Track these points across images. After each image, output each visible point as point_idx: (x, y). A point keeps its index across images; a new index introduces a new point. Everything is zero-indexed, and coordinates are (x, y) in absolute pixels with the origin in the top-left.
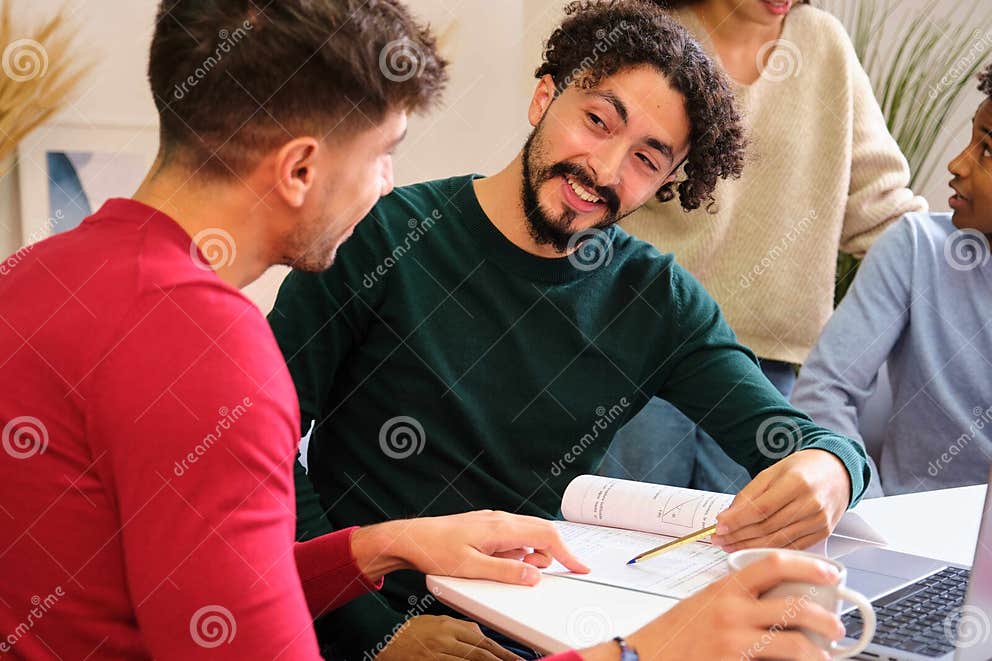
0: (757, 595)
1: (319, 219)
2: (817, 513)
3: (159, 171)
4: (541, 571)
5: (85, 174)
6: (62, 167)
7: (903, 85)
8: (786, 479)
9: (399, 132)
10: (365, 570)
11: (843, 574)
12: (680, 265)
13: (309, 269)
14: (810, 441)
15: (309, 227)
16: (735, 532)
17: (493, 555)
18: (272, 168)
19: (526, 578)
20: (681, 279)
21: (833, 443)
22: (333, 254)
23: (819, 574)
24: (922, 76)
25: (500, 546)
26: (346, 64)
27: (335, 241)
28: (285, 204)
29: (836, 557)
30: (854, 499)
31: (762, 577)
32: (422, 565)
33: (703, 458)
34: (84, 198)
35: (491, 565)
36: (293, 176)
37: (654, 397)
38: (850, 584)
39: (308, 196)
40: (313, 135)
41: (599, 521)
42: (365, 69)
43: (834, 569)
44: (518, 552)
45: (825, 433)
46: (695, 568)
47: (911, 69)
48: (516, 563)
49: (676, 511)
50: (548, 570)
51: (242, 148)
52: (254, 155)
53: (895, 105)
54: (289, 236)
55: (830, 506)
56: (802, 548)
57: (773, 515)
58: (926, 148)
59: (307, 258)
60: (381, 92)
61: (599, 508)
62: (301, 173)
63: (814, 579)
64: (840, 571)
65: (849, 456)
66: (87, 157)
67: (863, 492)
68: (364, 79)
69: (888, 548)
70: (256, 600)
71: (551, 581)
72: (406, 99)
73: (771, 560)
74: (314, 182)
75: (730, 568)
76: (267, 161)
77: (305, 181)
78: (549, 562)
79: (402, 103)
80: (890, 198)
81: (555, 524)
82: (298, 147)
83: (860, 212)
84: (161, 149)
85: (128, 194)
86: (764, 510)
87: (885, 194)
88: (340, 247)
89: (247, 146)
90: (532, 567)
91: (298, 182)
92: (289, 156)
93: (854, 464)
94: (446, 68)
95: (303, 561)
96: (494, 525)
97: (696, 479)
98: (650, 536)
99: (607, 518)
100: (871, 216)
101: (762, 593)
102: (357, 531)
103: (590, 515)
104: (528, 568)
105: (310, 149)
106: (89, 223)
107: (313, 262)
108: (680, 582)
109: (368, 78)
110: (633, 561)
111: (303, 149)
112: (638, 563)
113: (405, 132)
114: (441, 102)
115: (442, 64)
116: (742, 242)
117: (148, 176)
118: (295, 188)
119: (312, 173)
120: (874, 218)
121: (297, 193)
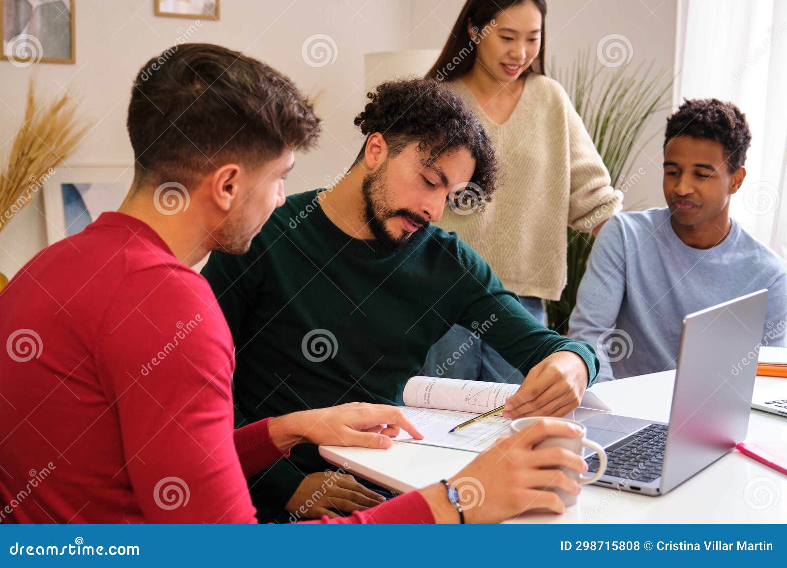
0: (531, 446)
1: (240, 219)
2: (568, 391)
3: (136, 192)
4: (392, 439)
5: (86, 197)
6: (72, 194)
7: (607, 120)
8: (547, 371)
9: (290, 164)
10: (279, 445)
11: (584, 431)
12: (462, 240)
13: (233, 253)
14: (559, 347)
15: (234, 224)
16: (517, 408)
17: (362, 430)
18: (210, 184)
19: (383, 443)
20: (464, 251)
21: (574, 346)
22: (249, 244)
23: (571, 431)
24: (619, 114)
25: (365, 425)
26: (259, 116)
27: (250, 235)
28: (218, 208)
29: (580, 421)
30: (591, 380)
31: (534, 435)
32: (316, 440)
33: (487, 363)
34: (87, 213)
35: (359, 437)
36: (223, 190)
37: (455, 324)
38: (589, 437)
39: (233, 204)
40: (237, 163)
41: (427, 405)
42: (270, 119)
43: (579, 428)
44: (377, 428)
45: (568, 342)
46: (492, 432)
47: (612, 110)
48: (375, 435)
49: (476, 397)
50: (398, 438)
51: (190, 171)
52: (198, 176)
53: (603, 133)
54: (221, 230)
55: (576, 386)
56: (561, 416)
57: (541, 394)
58: (624, 159)
59: (233, 246)
60: (281, 136)
61: (427, 396)
62: (228, 188)
63: (568, 435)
64: (583, 428)
65: (585, 354)
66: (87, 186)
67: (596, 376)
68: (270, 126)
69: (612, 413)
70: (211, 471)
71: (400, 445)
72: (296, 141)
73: (540, 424)
74: (237, 195)
75: (512, 430)
76: (207, 180)
77: (231, 193)
78: (398, 433)
79: (293, 143)
80: (597, 194)
81: (400, 409)
82: (228, 170)
83: (577, 205)
84: (136, 176)
85: (115, 208)
86: (534, 392)
87: (594, 191)
88: (253, 239)
89: (193, 169)
90: (387, 437)
91: (227, 194)
92: (221, 176)
93: (589, 358)
94: (321, 123)
95: (239, 441)
96: (360, 412)
97: (482, 375)
98: (460, 414)
99: (433, 403)
100: (583, 206)
101: (535, 446)
102: (271, 420)
103: (421, 402)
104: (384, 438)
105: (234, 172)
106: (91, 229)
107: (236, 248)
108: (482, 441)
109: (272, 126)
110: (452, 431)
111: (229, 172)
112: (456, 431)
113: (294, 164)
114: (316, 145)
115: (318, 120)
116: (505, 223)
117: (128, 196)
118: (225, 198)
119: (236, 188)
120: (586, 208)
121: (226, 201)
